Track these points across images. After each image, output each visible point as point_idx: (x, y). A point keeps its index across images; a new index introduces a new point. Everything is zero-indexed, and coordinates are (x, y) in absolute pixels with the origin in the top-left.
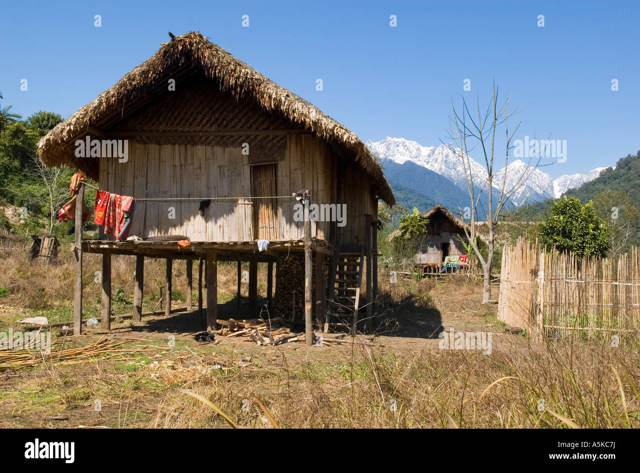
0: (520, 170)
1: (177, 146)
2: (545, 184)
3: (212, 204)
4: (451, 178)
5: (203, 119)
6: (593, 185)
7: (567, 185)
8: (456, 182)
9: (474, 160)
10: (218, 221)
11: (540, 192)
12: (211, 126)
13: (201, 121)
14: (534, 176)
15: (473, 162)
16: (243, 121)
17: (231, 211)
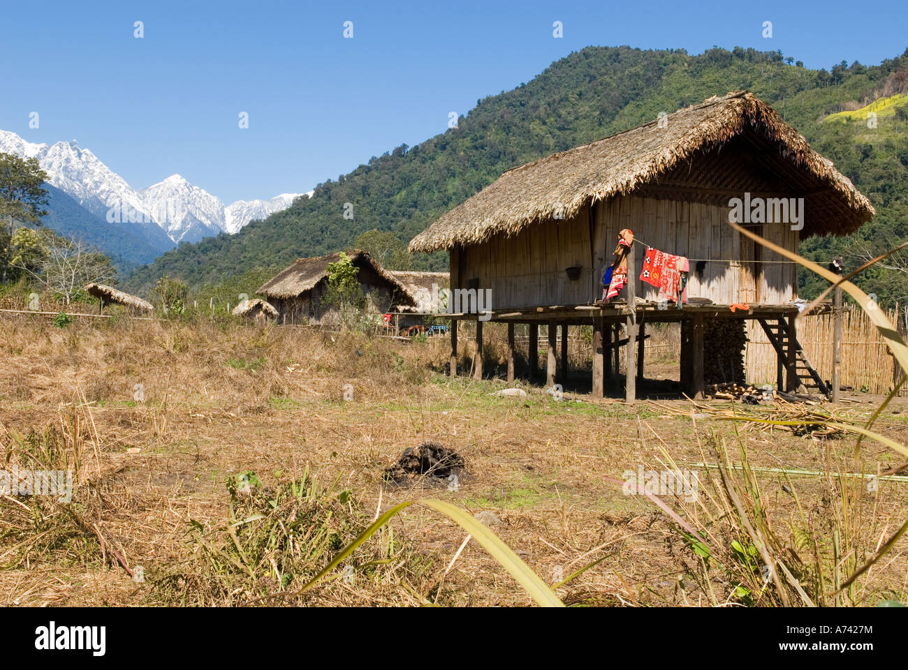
0: (180, 190)
1: (674, 202)
2: (214, 211)
3: (706, 265)
4: (75, 195)
5: (699, 175)
6: (284, 217)
7: (243, 215)
8: (82, 202)
9: (110, 169)
10: (711, 283)
11: (208, 223)
12: (706, 183)
13: (697, 177)
14: (198, 199)
15: (108, 173)
16: (736, 180)
17: (722, 274)
